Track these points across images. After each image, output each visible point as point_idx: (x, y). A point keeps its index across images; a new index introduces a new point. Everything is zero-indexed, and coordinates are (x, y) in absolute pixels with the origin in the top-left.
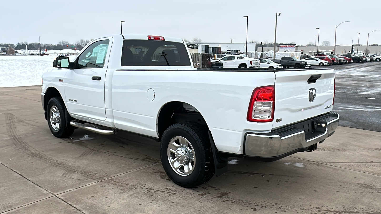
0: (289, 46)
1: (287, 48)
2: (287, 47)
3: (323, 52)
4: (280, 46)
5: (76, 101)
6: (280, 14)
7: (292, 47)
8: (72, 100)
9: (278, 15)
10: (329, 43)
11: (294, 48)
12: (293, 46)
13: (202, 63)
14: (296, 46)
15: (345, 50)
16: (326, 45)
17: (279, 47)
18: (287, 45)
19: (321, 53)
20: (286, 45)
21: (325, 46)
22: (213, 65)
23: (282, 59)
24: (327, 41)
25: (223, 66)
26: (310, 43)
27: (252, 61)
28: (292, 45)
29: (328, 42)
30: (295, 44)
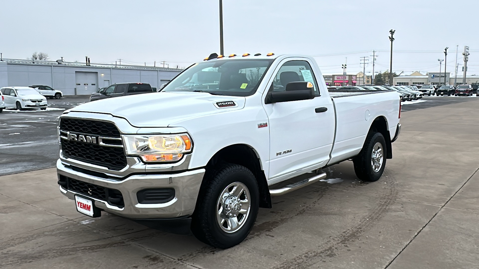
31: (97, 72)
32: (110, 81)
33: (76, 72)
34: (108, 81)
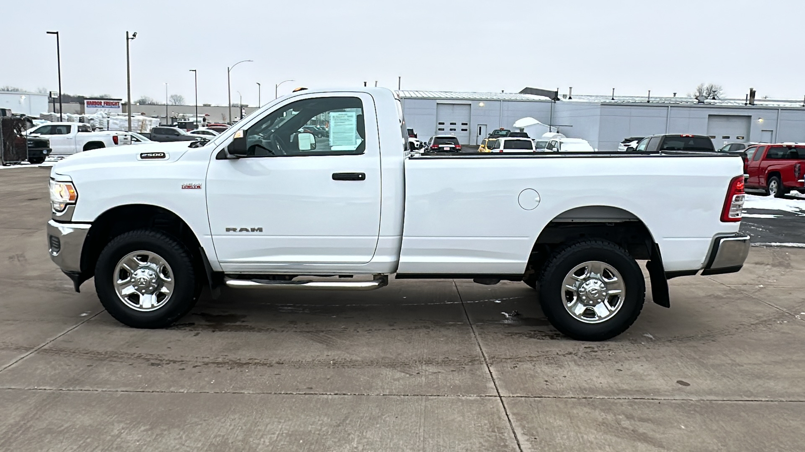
0: (107, 104)
1: (103, 107)
2: (103, 104)
3: (186, 117)
4: (85, 101)
5: (260, 230)
6: (134, 35)
7: (113, 105)
8: (234, 230)
9: (130, 36)
10: (183, 99)
11: (119, 107)
12: (116, 103)
13: (3, 140)
14: (122, 104)
15: (222, 114)
16: (177, 104)
17: (84, 104)
18: (103, 101)
19: (183, 120)
20: (99, 101)
21: (174, 104)
22: (30, 145)
23: (154, 133)
24: (178, 95)
25: (50, 147)
26: (143, 98)
27: (117, 137)
28: (114, 101)
29: (180, 97)
30: (121, 100)
31: (751, 116)
32: (774, 133)
33: (709, 115)
34: (770, 133)
